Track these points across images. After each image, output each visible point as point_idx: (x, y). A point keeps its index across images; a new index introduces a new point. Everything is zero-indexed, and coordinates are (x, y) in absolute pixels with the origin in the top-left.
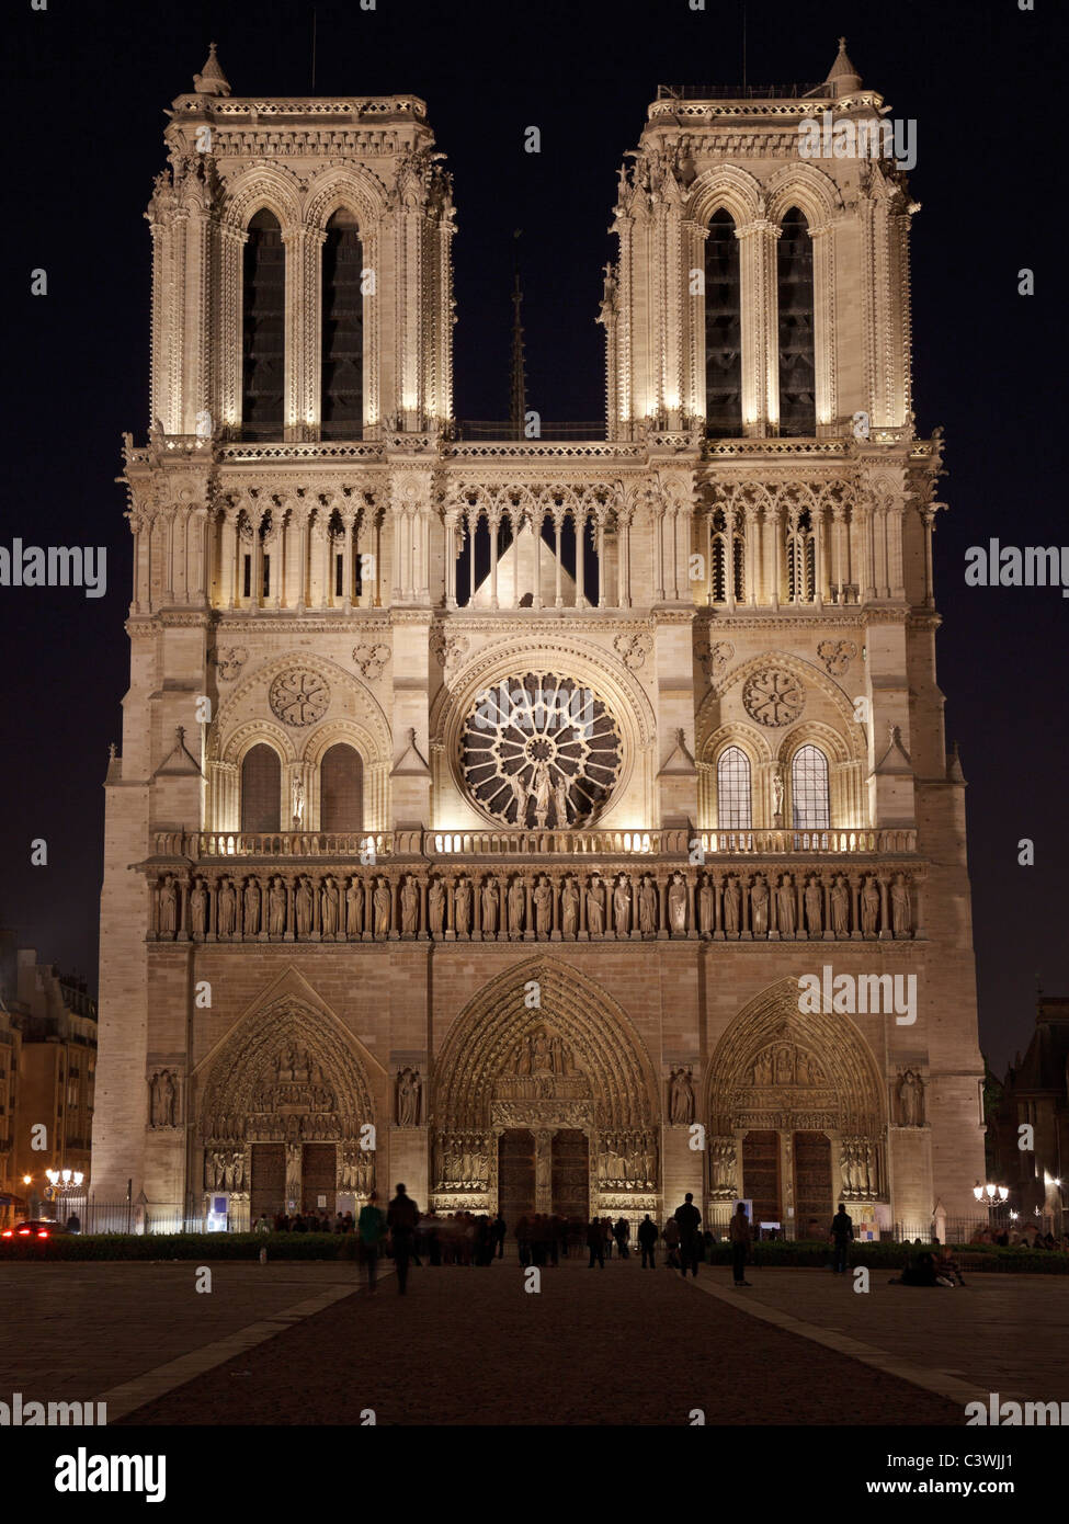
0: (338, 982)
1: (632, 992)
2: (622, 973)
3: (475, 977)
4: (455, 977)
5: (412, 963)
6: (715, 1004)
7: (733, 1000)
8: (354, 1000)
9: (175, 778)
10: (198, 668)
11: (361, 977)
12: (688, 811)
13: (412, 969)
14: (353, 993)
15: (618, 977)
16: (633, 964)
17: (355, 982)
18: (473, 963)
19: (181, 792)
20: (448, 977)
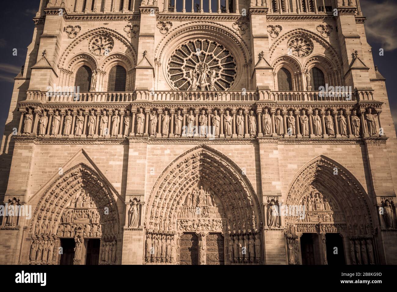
0: (104, 157)
1: (246, 163)
2: (241, 154)
3: (170, 155)
4: (161, 155)
5: (140, 147)
6: (287, 168)
7: (295, 166)
8: (111, 166)
9: (41, 70)
10: (58, 30)
11: (115, 155)
12: (269, 84)
13: (140, 150)
14: (111, 163)
15: (239, 155)
16: (246, 150)
17: (112, 157)
18: (169, 149)
19: (42, 75)
20: (157, 155)
